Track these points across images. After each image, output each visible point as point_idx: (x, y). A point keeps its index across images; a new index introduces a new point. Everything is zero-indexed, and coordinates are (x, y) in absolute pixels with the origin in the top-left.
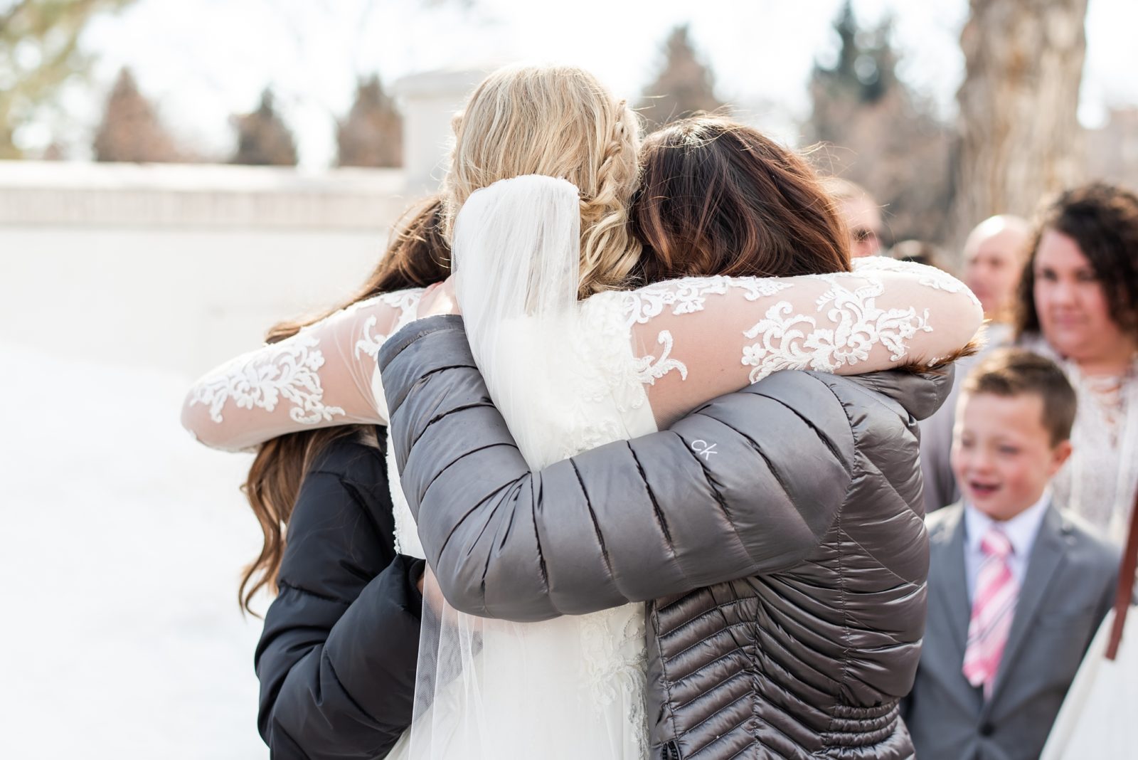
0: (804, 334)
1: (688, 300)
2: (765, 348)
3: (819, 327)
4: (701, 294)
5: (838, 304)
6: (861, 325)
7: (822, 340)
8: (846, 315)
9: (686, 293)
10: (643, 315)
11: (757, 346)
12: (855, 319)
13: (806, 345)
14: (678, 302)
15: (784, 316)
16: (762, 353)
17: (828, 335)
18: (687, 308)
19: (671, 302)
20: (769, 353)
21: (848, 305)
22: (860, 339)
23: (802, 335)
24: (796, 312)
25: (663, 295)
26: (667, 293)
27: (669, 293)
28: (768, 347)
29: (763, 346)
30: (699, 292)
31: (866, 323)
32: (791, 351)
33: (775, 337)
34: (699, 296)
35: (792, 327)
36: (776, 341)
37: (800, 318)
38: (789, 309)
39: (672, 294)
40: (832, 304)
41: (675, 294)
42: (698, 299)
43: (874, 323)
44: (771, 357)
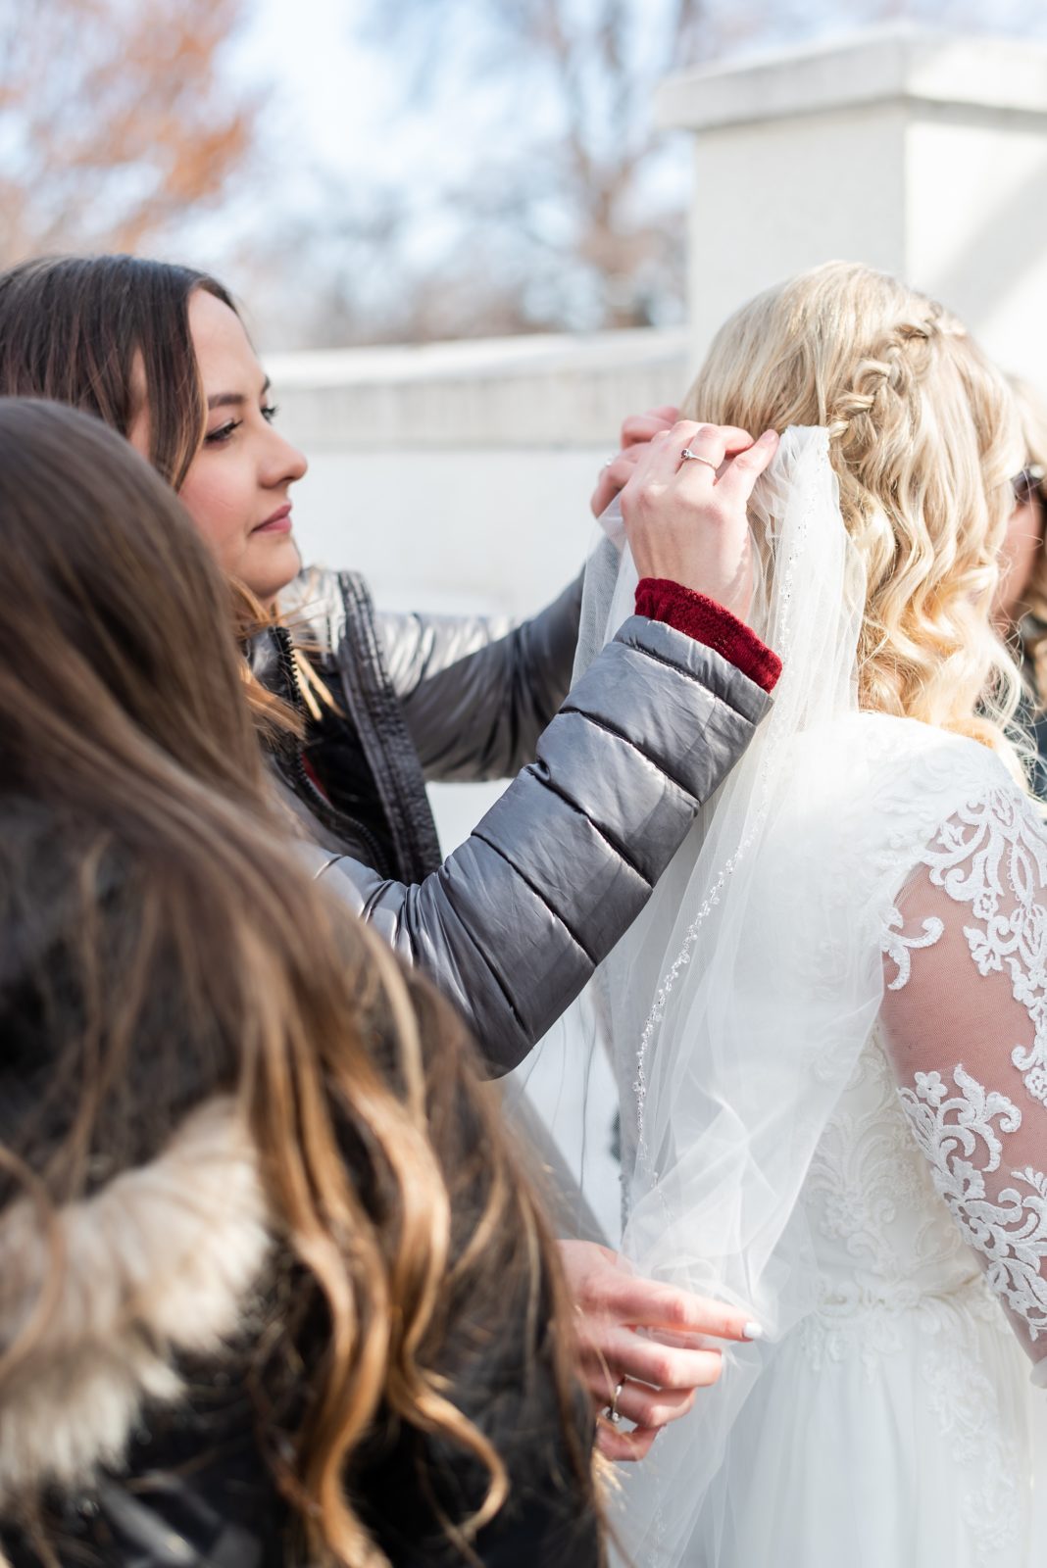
0: (970, 1156)
1: (993, 942)
2: (941, 1103)
3: (985, 1176)
4: (1007, 959)
5: (1033, 1200)
6: (1003, 1237)
7: (967, 1183)
8: (1014, 1215)
9: (1004, 932)
10: (944, 873)
11: (943, 1090)
12: (1010, 1227)
13: (955, 1159)
14: (983, 924)
15: (995, 1120)
16: (935, 1100)
17: (977, 1190)
18: (979, 945)
19: (978, 913)
20: (935, 1110)
21: (1032, 1217)
22: (984, 1236)
23: (968, 1152)
24: (1006, 1138)
25: (988, 891)
26: (993, 899)
27: (995, 903)
28: (943, 1109)
29: (943, 1099)
30: (1010, 955)
31: (1008, 1245)
32: (944, 1140)
33: (959, 1115)
34: (1003, 957)
35: (979, 1137)
36: (952, 1117)
37: (995, 1146)
38: (1007, 1126)
39: (996, 907)
40: (1027, 1189)
41: (995, 915)
42: (998, 957)
43: (1012, 1254)
44: (931, 1112)
